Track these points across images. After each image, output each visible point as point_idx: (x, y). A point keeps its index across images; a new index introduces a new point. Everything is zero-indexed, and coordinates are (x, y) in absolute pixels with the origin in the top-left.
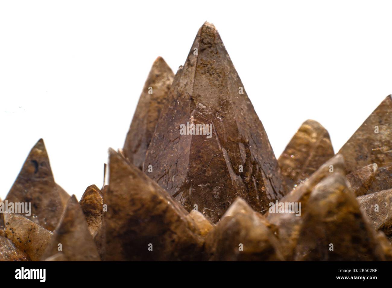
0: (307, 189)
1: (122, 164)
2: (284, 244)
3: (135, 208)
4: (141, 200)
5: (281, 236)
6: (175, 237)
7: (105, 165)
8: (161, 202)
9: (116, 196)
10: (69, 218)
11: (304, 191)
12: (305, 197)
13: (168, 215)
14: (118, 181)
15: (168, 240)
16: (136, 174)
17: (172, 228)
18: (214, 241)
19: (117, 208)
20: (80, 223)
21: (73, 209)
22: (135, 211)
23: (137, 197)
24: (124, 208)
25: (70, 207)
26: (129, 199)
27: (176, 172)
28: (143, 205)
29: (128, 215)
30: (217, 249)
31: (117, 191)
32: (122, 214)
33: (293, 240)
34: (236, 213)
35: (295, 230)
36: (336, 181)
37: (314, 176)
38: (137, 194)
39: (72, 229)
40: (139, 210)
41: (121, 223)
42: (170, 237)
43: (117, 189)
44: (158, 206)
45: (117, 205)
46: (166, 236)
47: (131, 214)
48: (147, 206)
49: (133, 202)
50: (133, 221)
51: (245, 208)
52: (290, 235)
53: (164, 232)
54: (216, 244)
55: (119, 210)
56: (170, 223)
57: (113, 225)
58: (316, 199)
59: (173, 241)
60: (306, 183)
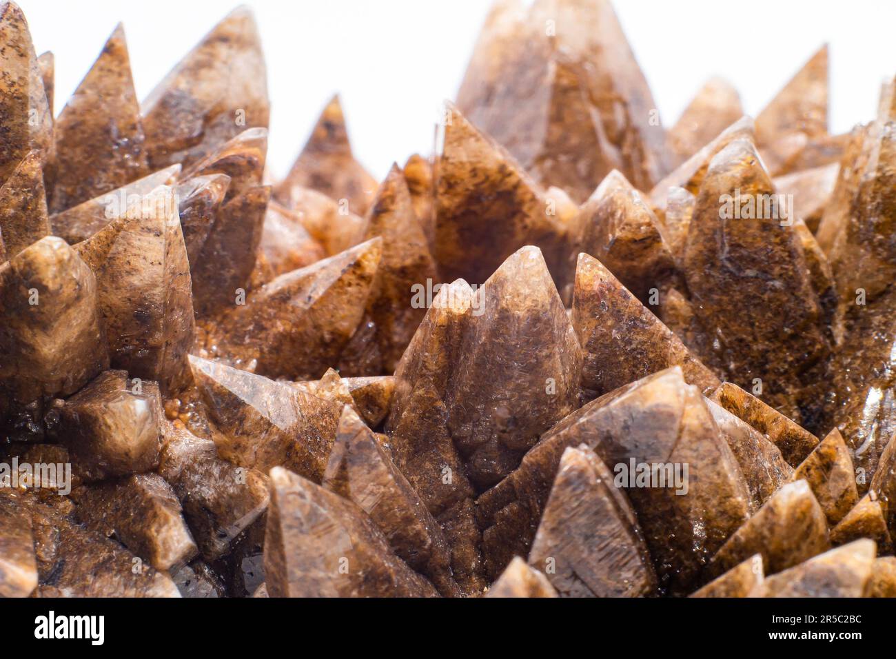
0: (706, 161)
1: (462, 121)
2: (672, 232)
3: (477, 181)
4: (485, 170)
5: (668, 223)
6: (528, 221)
7: (437, 127)
8: (510, 174)
9: (452, 164)
10: (389, 193)
11: (701, 163)
12: (702, 172)
13: (520, 191)
14: (455, 144)
15: (519, 226)
16: (479, 135)
17: (525, 208)
18: (580, 227)
19: (452, 181)
20: (403, 199)
21: (394, 180)
22: (476, 185)
23: (480, 166)
24: (462, 180)
25: (391, 178)
26: (468, 167)
27: (528, 139)
28: (487, 178)
29: (467, 190)
30: (584, 238)
31: (454, 158)
32: (459, 189)
33: (684, 226)
34: (609, 191)
35: (686, 214)
36: (742, 150)
37: (714, 144)
38: (480, 162)
39: (392, 207)
40: (483, 182)
41: (457, 200)
42: (522, 220)
43: (453, 155)
44: (508, 180)
45: (453, 176)
46: (516, 220)
47: (472, 188)
48: (492, 178)
49: (474, 172)
50: (474, 198)
51: (622, 184)
52: (680, 220)
53: (514, 214)
54: (582, 233)
55: (456, 183)
56: (521, 203)
57: (446, 202)
58: (715, 173)
59: (525, 227)
60: (704, 153)
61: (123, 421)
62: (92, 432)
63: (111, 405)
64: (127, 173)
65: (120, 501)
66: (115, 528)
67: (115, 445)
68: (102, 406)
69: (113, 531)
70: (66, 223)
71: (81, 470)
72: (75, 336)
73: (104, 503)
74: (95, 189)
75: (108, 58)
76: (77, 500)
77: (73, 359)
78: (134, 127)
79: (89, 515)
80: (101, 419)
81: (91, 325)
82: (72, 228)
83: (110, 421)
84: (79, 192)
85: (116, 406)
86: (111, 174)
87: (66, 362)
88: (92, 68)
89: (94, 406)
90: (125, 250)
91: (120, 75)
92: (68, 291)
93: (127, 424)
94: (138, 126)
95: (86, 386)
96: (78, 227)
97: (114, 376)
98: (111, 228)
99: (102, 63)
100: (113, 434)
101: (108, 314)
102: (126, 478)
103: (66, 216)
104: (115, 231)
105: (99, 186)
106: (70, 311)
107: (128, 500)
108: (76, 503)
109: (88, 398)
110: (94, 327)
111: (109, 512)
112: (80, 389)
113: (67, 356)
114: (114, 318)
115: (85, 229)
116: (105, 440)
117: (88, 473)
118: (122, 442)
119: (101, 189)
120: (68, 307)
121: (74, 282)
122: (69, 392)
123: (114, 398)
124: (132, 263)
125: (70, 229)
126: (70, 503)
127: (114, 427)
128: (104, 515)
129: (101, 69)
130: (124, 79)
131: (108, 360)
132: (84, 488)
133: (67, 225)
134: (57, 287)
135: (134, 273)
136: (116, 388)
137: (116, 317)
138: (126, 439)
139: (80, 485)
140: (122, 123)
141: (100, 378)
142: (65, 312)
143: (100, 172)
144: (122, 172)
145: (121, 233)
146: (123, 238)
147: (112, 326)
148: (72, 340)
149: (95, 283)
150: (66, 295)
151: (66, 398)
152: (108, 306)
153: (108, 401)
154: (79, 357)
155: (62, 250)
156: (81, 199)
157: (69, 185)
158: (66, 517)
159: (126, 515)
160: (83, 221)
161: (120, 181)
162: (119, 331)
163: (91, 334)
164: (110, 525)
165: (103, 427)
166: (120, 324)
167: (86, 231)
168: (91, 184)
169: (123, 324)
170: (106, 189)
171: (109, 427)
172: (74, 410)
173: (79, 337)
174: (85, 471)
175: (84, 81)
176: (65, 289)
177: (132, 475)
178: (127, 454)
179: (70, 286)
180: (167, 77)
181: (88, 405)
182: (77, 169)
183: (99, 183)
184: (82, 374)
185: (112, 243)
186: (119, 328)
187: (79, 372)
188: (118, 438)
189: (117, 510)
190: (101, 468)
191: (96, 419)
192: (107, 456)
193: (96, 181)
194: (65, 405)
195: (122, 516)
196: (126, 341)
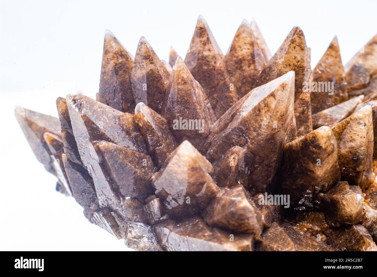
61: (351, 203)
62: (336, 207)
63: (345, 196)
64: (340, 98)
65: (347, 236)
66: (345, 247)
67: (346, 213)
68: (342, 196)
69: (345, 248)
70: (316, 119)
71: (330, 223)
72: (330, 167)
73: (340, 237)
74: (326, 105)
75: (330, 50)
76: (328, 235)
77: (328, 177)
78: (342, 79)
79: (334, 242)
80: (341, 202)
81: (336, 162)
82: (319, 121)
83: (344, 203)
84: (319, 106)
85: (347, 196)
86: (333, 99)
87: (326, 178)
88: (324, 55)
89: (337, 196)
90: (350, 132)
91: (336, 57)
92: (330, 149)
93: (352, 204)
94: (344, 79)
95: (332, 188)
96: (321, 121)
97: (344, 184)
98: (344, 122)
99: (328, 52)
100: (346, 208)
101: (341, 158)
102: (350, 226)
103: (315, 116)
104: (346, 124)
105: (329, 104)
106: (330, 157)
107: (351, 236)
108: (327, 236)
109: (334, 193)
110: (337, 164)
111: (343, 240)
112: (329, 189)
113: (326, 176)
114: (343, 160)
115: (325, 122)
116: (342, 210)
117: (333, 224)
118: (349, 211)
119: (329, 105)
120: (329, 155)
121: (332, 145)
122: (325, 190)
123: (347, 193)
124: (353, 137)
125: (318, 122)
126: (324, 236)
127: (346, 205)
128: (341, 242)
129: (328, 55)
130: (338, 59)
131: (340, 177)
132: (331, 230)
133: (317, 120)
134: (326, 147)
135: (353, 141)
136: (346, 189)
137: (344, 159)
138: (351, 210)
139: (329, 229)
140: (337, 78)
141: (338, 185)
142: (328, 157)
143: (328, 98)
144: (338, 98)
145: (349, 125)
146: (350, 127)
147: (342, 163)
148: (329, 169)
149: (337, 145)
150: (329, 150)
151: (324, 193)
152: (341, 155)
153: (344, 194)
154: (331, 176)
155: (329, 132)
156: (321, 109)
157: (315, 103)
158: (323, 242)
159: (350, 242)
160: (323, 119)
161: (337, 102)
162: (345, 165)
163: (336, 166)
164: (343, 246)
165: (342, 205)
166: (346, 162)
167: (325, 123)
168: (325, 103)
169: (347, 162)
170: (331, 105)
171: (344, 205)
172: (328, 198)
173: (331, 167)
174: (331, 223)
175: (321, 60)
176: (328, 148)
177: (352, 225)
178: (351, 216)
179: (330, 146)
180: (353, 58)
181: (335, 196)
182: (319, 96)
183: (328, 103)
184: (331, 183)
185: (345, 128)
186: (345, 164)
187: (330, 182)
188: (348, 210)
189: (347, 240)
190: (339, 222)
191: (338, 202)
192: (342, 217)
193: (327, 102)
194: (324, 196)
195: (349, 242)
196: (347, 169)
